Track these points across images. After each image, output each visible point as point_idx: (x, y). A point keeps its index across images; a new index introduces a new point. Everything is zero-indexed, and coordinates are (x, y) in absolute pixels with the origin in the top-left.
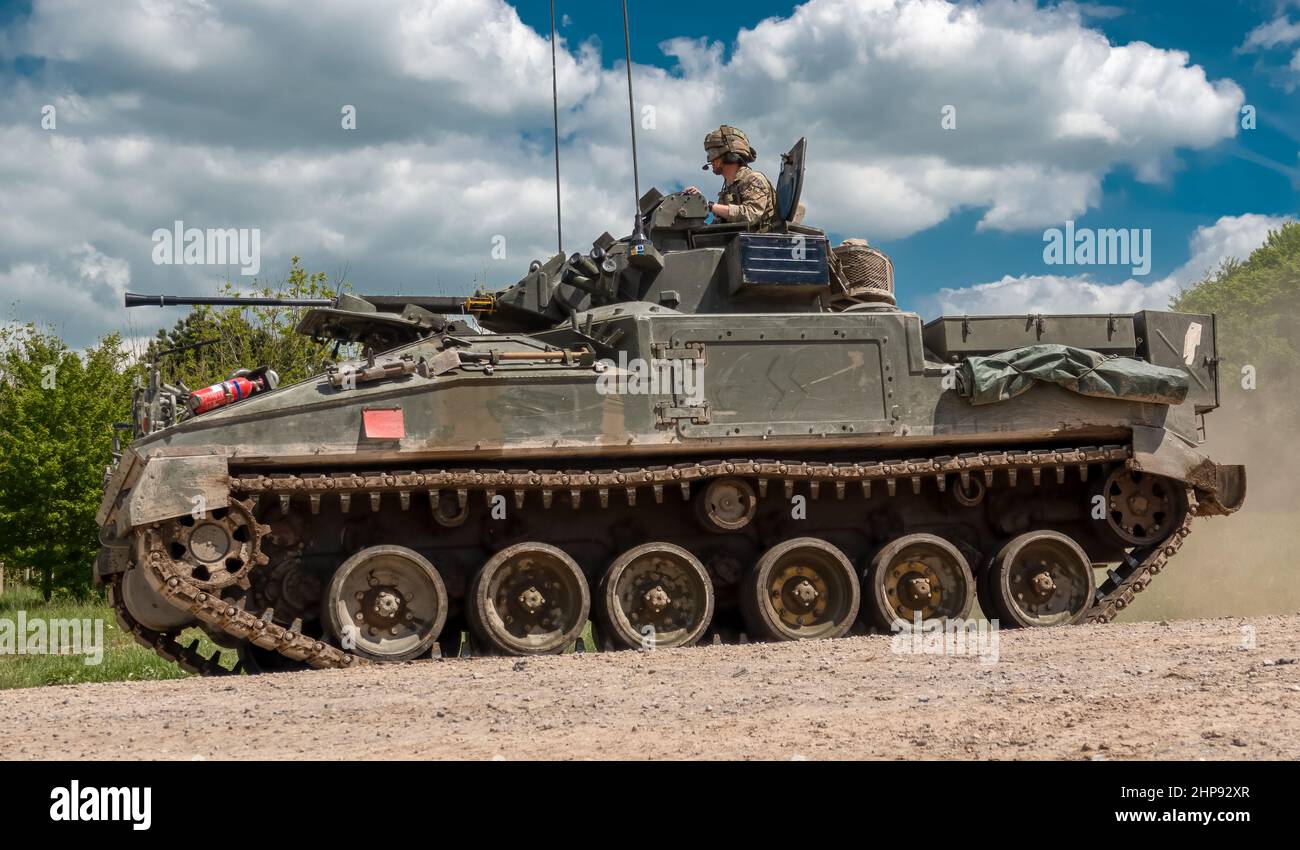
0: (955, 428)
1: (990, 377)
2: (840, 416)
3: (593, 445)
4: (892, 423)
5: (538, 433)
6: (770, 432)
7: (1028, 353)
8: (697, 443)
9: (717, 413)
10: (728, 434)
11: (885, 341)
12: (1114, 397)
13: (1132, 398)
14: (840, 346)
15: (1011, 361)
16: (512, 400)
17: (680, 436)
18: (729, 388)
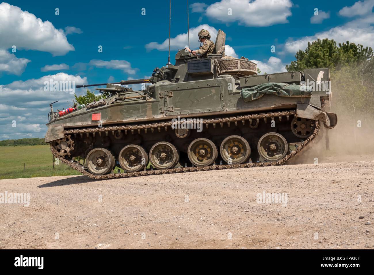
0: (241, 108)
1: (248, 94)
2: (208, 107)
3: (144, 119)
4: (223, 108)
5: (131, 117)
6: (189, 113)
7: (262, 86)
8: (170, 117)
9: (175, 109)
10: (178, 114)
11: (221, 86)
12: (289, 96)
13: (294, 96)
14: (209, 88)
15: (256, 89)
16: (125, 109)
17: (166, 115)
18: (178, 102)
